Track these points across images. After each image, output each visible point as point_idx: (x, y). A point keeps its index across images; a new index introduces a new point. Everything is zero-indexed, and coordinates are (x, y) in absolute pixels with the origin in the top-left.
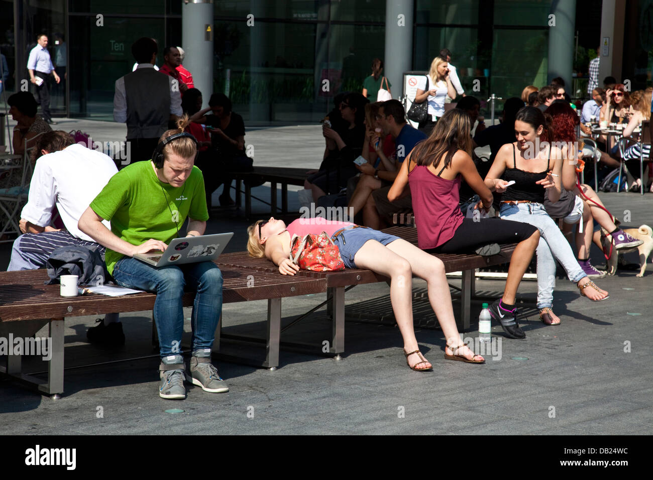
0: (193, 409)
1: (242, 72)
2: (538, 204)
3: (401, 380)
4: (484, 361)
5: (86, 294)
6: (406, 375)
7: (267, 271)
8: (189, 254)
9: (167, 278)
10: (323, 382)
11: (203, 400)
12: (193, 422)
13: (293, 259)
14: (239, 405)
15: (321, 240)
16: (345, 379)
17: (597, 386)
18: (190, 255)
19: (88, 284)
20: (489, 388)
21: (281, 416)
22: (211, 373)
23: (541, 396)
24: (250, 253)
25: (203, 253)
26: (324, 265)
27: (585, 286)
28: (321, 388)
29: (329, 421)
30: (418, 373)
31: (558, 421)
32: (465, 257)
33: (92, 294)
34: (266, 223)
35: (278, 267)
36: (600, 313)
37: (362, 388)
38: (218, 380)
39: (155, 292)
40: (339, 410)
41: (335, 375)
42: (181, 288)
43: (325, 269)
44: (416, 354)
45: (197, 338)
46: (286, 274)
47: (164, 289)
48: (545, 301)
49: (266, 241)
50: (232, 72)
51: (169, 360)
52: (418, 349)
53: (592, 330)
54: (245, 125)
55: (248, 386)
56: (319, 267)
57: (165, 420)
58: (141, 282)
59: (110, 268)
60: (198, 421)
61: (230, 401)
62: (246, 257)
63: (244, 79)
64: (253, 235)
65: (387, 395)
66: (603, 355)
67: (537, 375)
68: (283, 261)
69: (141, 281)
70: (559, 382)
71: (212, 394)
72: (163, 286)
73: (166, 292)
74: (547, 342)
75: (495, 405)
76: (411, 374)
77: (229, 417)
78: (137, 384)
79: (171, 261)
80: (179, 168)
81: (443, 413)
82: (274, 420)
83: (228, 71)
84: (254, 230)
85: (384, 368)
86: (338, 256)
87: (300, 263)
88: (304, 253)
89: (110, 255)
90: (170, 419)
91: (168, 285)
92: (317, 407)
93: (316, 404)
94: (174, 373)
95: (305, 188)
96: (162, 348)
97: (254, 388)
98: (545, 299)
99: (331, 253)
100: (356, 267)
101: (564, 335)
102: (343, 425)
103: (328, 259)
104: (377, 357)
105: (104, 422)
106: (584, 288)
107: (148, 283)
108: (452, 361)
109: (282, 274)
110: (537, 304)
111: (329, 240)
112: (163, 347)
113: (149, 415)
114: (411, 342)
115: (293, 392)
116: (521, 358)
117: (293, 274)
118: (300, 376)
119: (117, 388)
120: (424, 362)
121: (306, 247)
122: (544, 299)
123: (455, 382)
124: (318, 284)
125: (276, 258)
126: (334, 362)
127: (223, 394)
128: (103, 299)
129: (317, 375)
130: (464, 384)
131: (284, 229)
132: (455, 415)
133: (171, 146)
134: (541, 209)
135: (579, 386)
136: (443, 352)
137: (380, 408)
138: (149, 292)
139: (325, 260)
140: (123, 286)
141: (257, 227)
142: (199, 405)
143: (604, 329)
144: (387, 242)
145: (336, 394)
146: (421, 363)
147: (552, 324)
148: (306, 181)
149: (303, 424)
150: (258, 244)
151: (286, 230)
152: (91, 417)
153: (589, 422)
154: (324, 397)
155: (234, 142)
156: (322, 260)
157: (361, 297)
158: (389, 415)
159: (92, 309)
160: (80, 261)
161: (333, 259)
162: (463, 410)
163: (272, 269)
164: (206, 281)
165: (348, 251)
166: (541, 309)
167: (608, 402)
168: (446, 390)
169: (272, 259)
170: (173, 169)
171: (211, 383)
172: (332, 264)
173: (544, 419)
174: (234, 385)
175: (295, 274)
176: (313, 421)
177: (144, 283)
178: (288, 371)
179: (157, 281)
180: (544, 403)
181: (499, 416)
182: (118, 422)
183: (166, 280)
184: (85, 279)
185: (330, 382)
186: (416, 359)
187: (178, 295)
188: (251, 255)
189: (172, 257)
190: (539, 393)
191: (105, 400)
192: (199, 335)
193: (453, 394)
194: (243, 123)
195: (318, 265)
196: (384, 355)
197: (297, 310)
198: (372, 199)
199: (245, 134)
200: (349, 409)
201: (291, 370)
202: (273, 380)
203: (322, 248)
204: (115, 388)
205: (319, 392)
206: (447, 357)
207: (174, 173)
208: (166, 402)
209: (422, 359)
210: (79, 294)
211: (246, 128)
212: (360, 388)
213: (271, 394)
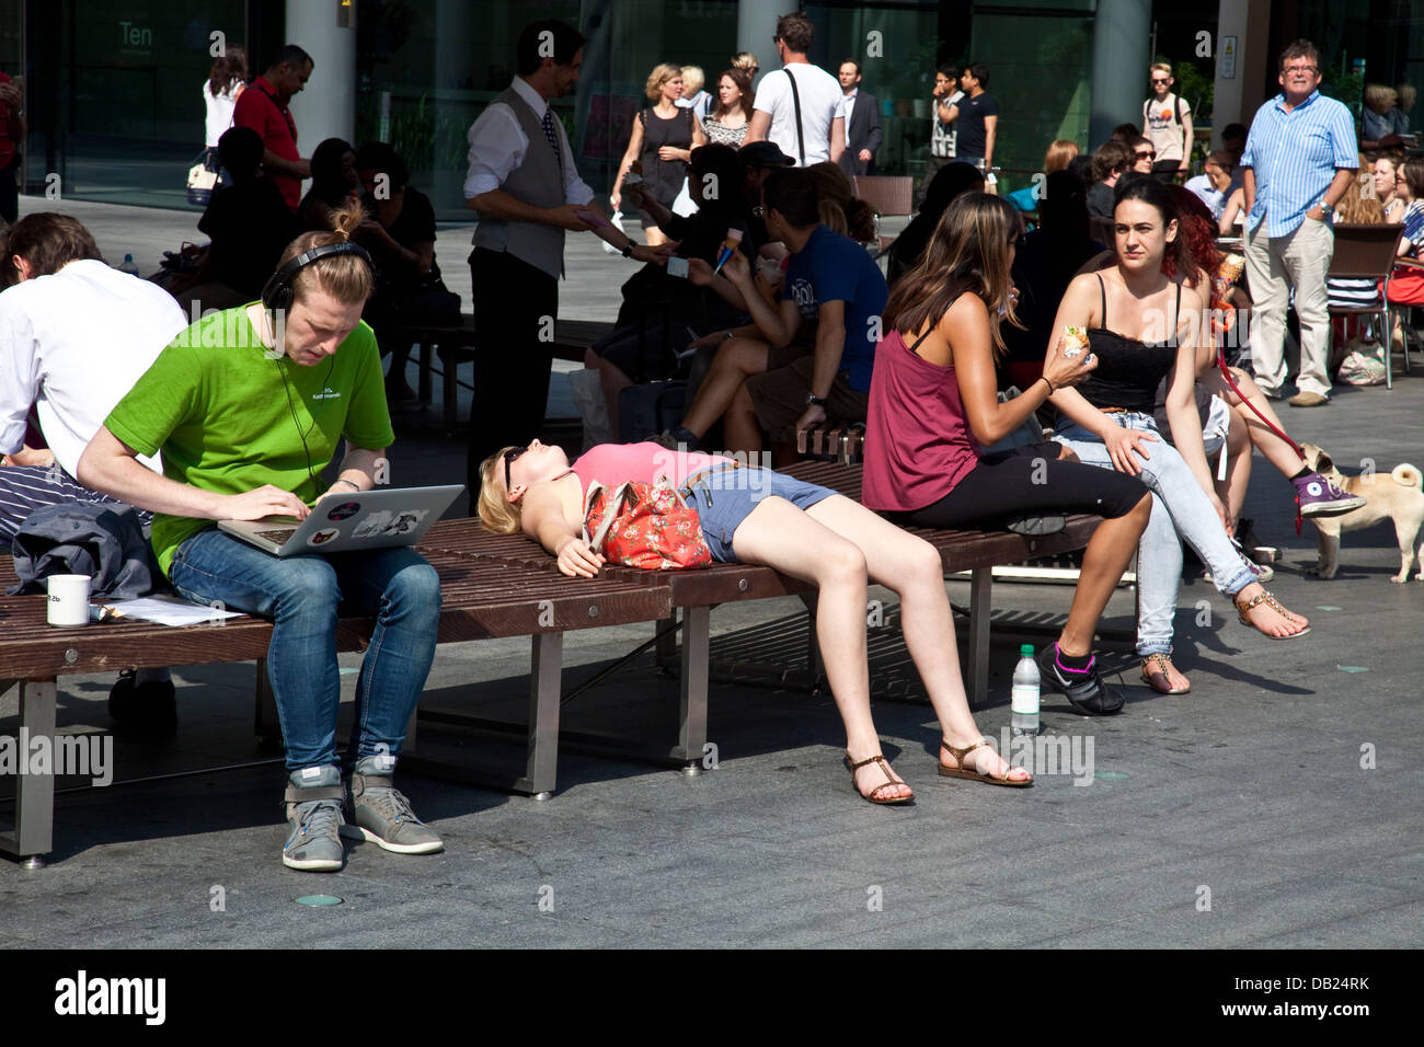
0: (363, 895)
1: (417, 100)
2: (1143, 415)
3: (843, 827)
4: (1032, 781)
5: (108, 619)
6: (855, 814)
7: (529, 565)
8: (356, 530)
9: (297, 587)
10: (664, 831)
11: (383, 872)
12: (367, 928)
13: (591, 540)
14: (469, 887)
15: (658, 495)
16: (712, 822)
17: (1300, 846)
18: (359, 533)
19: (111, 596)
20: (1052, 848)
21: (573, 915)
22: (398, 808)
23: (1173, 868)
24: (483, 522)
25: (390, 528)
26: (663, 555)
27: (1252, 604)
28: (661, 846)
29: (687, 928)
30: (881, 810)
31: (1222, 934)
32: (981, 539)
33: (123, 619)
34: (521, 452)
35: (556, 557)
36: (1276, 666)
37: (756, 845)
38: (415, 822)
39: (269, 617)
40: (707, 901)
41: (687, 815)
42: (333, 609)
43: (666, 564)
44: (875, 764)
45: (365, 730)
46: (574, 574)
47: (294, 611)
48: (1156, 638)
49: (522, 495)
50: (394, 99)
51: (305, 777)
52: (880, 754)
53: (1264, 708)
54: (437, 217)
55: (489, 839)
56: (651, 559)
57: (298, 922)
58: (240, 593)
59: (165, 560)
60: (378, 927)
61: (450, 877)
62: (476, 532)
63: (421, 114)
64: (491, 480)
65: (817, 864)
66: (1301, 769)
67: (1156, 815)
68: (565, 545)
69: (237, 590)
70: (1210, 835)
71: (406, 858)
72: (288, 605)
73: (296, 618)
74: (1168, 735)
75: (1069, 892)
76: (865, 810)
77: (450, 916)
78: (225, 832)
79: (313, 544)
80: (328, 324)
81: (952, 911)
82: (556, 925)
83: (386, 96)
84: (494, 468)
85: (801, 795)
86: (695, 535)
87: (609, 549)
88: (616, 526)
89: (164, 527)
90: (311, 920)
91: (300, 601)
92: (655, 892)
93: (653, 886)
94: (317, 808)
95: (586, 366)
96: (290, 751)
97: (502, 843)
98: (1155, 630)
99: (681, 527)
100: (737, 561)
101: (1204, 718)
102: (721, 938)
103: (672, 540)
104: (782, 769)
105: (154, 928)
106: (1251, 607)
107: (255, 596)
108: (955, 781)
109: (565, 575)
110: (1138, 644)
111: (675, 496)
112: (291, 748)
113: (259, 910)
114: (863, 736)
115: (595, 855)
116: (1114, 775)
117: (591, 576)
118: (606, 814)
119: (178, 842)
120: (893, 783)
121: (620, 512)
122: (1152, 633)
123: (971, 832)
124: (650, 600)
125: (549, 535)
126: (684, 780)
127: (430, 858)
128: (150, 634)
129: (648, 811)
130: (990, 838)
131: (566, 469)
132: (981, 915)
133: (317, 273)
134: (1150, 427)
135: (1256, 844)
136: (932, 758)
137: (803, 896)
138: (255, 615)
139: (666, 543)
140: (194, 600)
141: (501, 461)
142: (377, 885)
143: (1292, 704)
144: (808, 501)
145: (695, 859)
146: (887, 785)
147: (1172, 691)
148: (589, 350)
149: (627, 934)
150: (504, 501)
151: (572, 471)
152: (121, 915)
153: (1294, 936)
154: (669, 868)
155: (411, 255)
156: (660, 543)
157: (728, 621)
158: (826, 915)
159: (124, 655)
160: (92, 540)
161: (685, 541)
162: (1000, 902)
163: (540, 562)
164: (404, 598)
165: (718, 522)
166: (1146, 657)
167: (1332, 884)
168: (949, 853)
169: (538, 537)
170: (311, 325)
171: (402, 830)
172: (683, 553)
173: (1188, 926)
174: (455, 836)
175: (595, 576)
176: (648, 928)
177: (244, 596)
178: (578, 802)
179: (275, 591)
180: (1184, 888)
181: (1082, 919)
182: (187, 927)
183: (295, 591)
184: (105, 582)
185: (679, 831)
186: (873, 777)
187: (325, 625)
188: (488, 526)
189: (319, 535)
190: (1168, 862)
191: (152, 870)
192: (372, 724)
193: (970, 863)
194: (432, 214)
195: (648, 555)
196: (797, 765)
197: (583, 652)
198: (745, 394)
199: (435, 239)
200: (730, 899)
201: (585, 799)
202: (547, 825)
203: (660, 514)
204: (173, 841)
205: (657, 855)
206: (943, 770)
207: (312, 335)
208: (297, 876)
209: (889, 775)
210: (93, 621)
211: (437, 224)
212: (750, 846)
213: (545, 858)
